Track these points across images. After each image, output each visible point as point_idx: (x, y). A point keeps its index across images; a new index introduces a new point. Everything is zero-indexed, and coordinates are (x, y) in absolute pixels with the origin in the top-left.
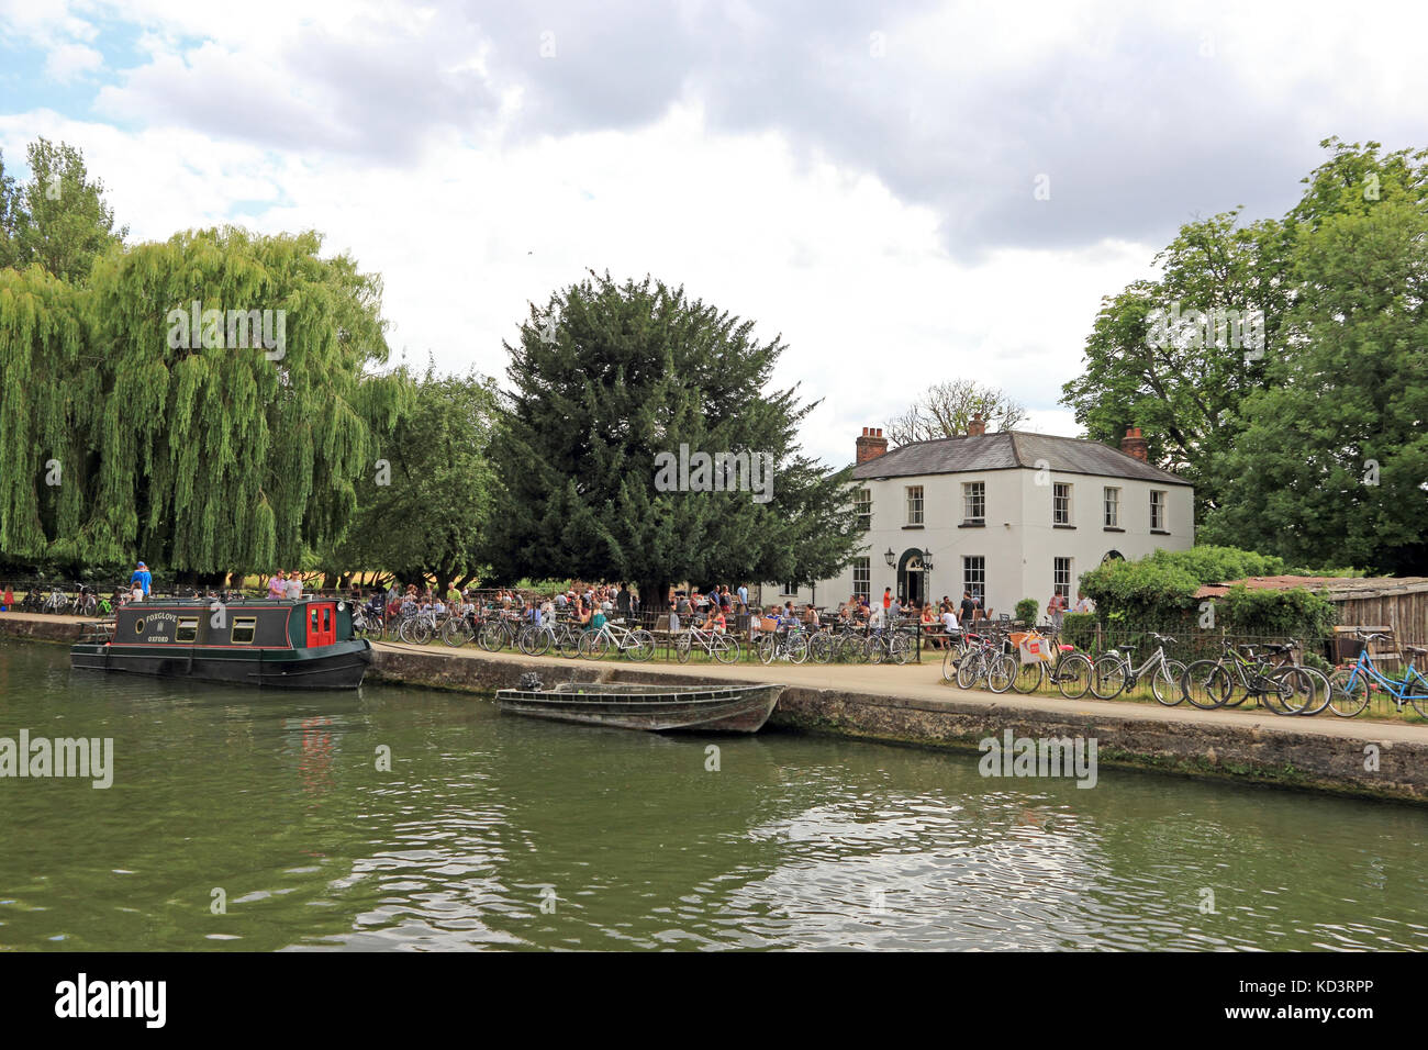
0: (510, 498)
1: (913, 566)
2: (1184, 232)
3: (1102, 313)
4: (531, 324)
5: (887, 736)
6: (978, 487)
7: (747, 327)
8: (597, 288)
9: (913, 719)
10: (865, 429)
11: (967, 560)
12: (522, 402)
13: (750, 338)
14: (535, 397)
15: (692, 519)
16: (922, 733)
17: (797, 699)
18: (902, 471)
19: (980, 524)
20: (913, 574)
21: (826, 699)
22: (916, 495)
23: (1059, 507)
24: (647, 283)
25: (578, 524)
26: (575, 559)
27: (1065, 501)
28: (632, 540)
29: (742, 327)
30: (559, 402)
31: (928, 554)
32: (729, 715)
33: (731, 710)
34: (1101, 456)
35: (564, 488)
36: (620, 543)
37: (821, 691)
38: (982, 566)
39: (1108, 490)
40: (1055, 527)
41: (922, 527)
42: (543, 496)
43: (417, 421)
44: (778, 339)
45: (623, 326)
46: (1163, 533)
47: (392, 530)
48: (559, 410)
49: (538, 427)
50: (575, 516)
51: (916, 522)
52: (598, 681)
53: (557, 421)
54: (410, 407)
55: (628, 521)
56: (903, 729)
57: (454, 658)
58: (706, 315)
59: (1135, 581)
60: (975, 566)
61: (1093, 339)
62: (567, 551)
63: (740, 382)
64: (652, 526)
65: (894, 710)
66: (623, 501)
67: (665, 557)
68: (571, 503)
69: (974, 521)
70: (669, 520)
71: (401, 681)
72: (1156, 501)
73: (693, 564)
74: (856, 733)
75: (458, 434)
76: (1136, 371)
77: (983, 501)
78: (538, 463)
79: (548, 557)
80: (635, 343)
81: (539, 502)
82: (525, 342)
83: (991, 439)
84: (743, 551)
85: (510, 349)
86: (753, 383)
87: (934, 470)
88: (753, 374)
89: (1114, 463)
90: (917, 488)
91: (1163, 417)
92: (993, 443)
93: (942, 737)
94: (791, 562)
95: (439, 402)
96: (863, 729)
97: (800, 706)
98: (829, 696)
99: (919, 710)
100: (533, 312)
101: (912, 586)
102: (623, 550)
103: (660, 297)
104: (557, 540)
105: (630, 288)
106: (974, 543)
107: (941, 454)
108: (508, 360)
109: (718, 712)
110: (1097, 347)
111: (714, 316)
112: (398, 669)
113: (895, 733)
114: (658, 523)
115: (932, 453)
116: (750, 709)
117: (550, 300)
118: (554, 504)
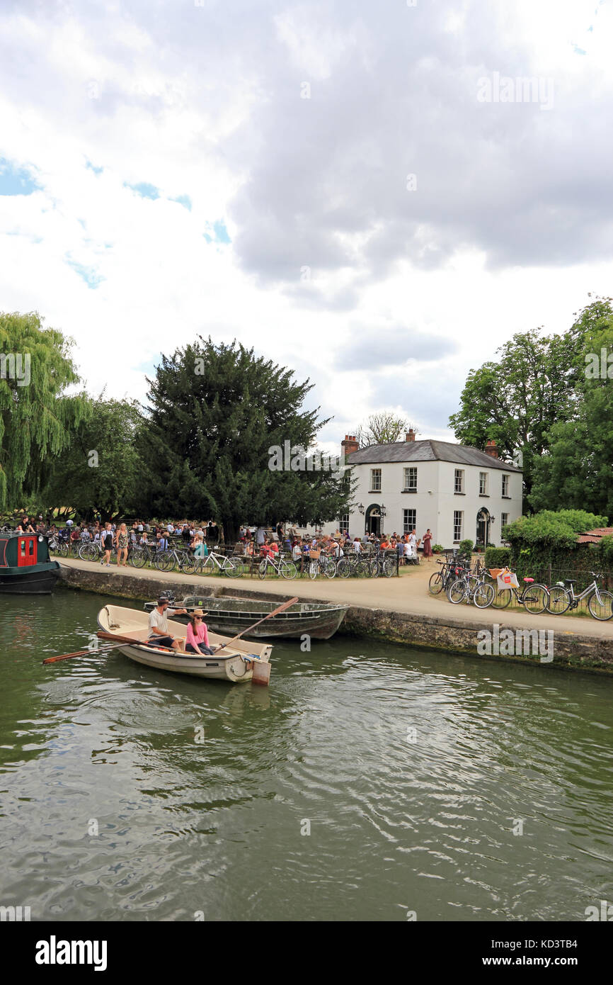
0: (148, 470)
1: (374, 514)
2: (515, 337)
3: (469, 379)
4: (162, 367)
5: (421, 644)
6: (413, 470)
7: (290, 374)
8: (203, 347)
9: (441, 633)
10: (346, 436)
11: (406, 511)
12: (155, 413)
13: (291, 380)
14: (163, 411)
15: (259, 486)
16: (448, 643)
17: (355, 615)
18: (369, 460)
19: (414, 491)
20: (374, 519)
21: (376, 616)
22: (377, 474)
23: (457, 483)
24: (234, 344)
25: (190, 487)
26: (187, 508)
27: (460, 479)
28: (223, 497)
29: (287, 374)
30: (179, 413)
31: (383, 507)
32: (311, 628)
33: (312, 625)
34: (476, 455)
35: (182, 465)
36: (216, 500)
37: (373, 610)
38: (415, 515)
39: (482, 474)
40: (455, 494)
41: (380, 492)
42: (168, 469)
43: (92, 423)
44: (307, 381)
45: (219, 369)
46: (507, 498)
47: (75, 487)
48: (179, 417)
49: (166, 428)
50: (189, 483)
51: (377, 488)
52: (213, 595)
53: (177, 424)
54: (88, 415)
55: (221, 486)
56: (434, 639)
57: (114, 575)
58: (266, 366)
59: (539, 531)
60: (410, 515)
61: (464, 392)
62: (182, 503)
63: (285, 405)
64: (235, 489)
65: (428, 626)
66: (217, 474)
67: (243, 508)
68: (186, 474)
69: (410, 489)
70: (246, 486)
71: (79, 588)
72: (504, 480)
73: (259, 512)
74: (399, 640)
75: (116, 433)
76: (485, 410)
77: (416, 478)
78: (166, 450)
79: (171, 506)
80: (226, 379)
81: (166, 473)
82: (158, 377)
83: (418, 444)
84: (288, 506)
85: (149, 381)
86: (292, 406)
87: (388, 460)
88: (293, 402)
89: (484, 459)
90: (377, 470)
91: (501, 436)
92: (420, 446)
93: (463, 646)
94: (316, 511)
95: (105, 413)
96: (405, 638)
97: (358, 620)
98: (379, 614)
99: (446, 626)
100: (164, 360)
101: (373, 524)
102: (217, 504)
103: (240, 353)
104: (176, 496)
105: (223, 348)
106: (410, 502)
107: (391, 451)
108: (148, 388)
109: (303, 626)
110: (467, 396)
111: (271, 366)
112: (77, 580)
113: (428, 641)
114: (239, 488)
115: (385, 451)
116: (326, 624)
117: (175, 353)
118: (175, 475)
